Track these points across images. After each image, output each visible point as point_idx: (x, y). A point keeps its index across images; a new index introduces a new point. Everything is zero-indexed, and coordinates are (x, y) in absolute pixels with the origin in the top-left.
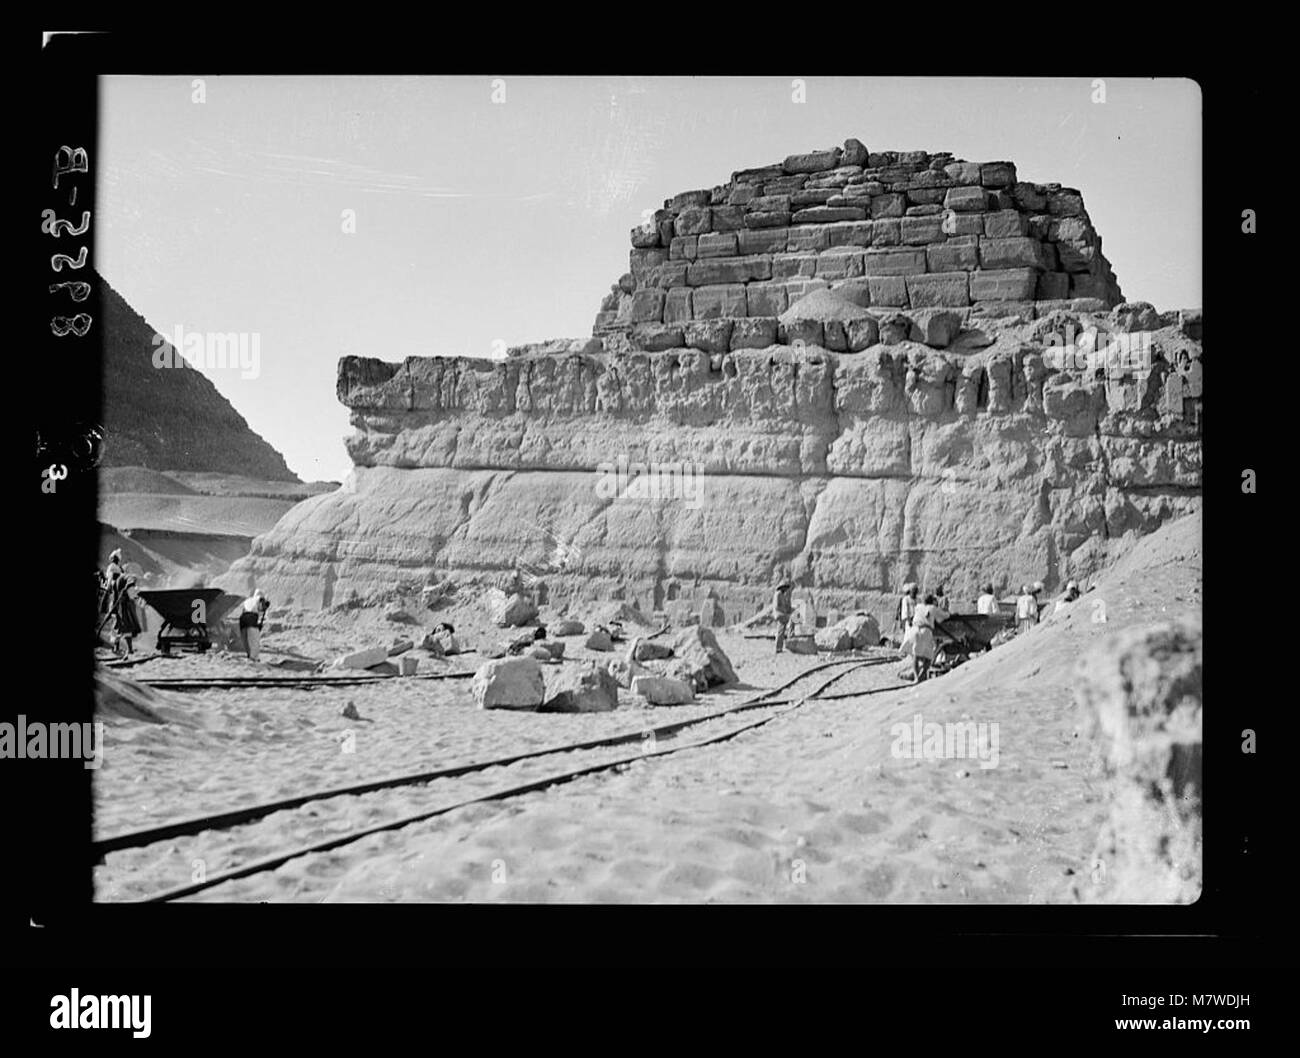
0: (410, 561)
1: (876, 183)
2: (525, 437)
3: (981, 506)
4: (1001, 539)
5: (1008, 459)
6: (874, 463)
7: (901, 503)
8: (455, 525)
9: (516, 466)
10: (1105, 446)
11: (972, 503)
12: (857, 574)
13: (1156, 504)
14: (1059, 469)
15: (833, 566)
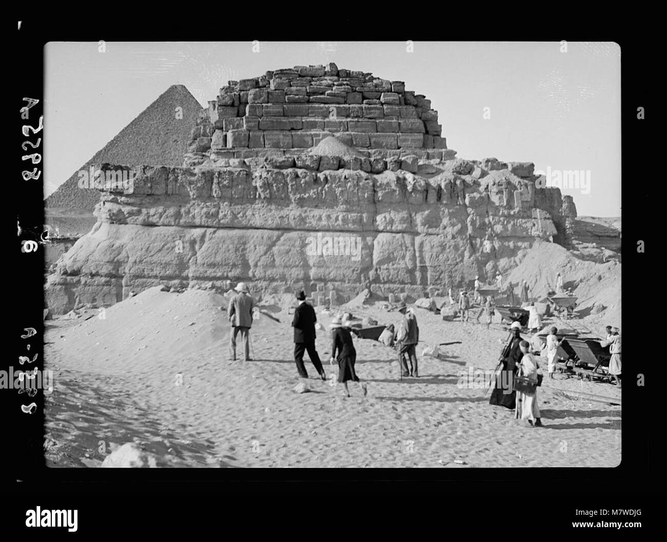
0: (166, 276)
1: (349, 87)
2: (220, 211)
3: (448, 246)
4: (458, 260)
5: (453, 225)
6: (398, 226)
7: (413, 245)
8: (189, 257)
9: (217, 226)
10: (491, 220)
11: (444, 244)
12: (399, 277)
13: (511, 244)
14: (474, 229)
15: (387, 274)
